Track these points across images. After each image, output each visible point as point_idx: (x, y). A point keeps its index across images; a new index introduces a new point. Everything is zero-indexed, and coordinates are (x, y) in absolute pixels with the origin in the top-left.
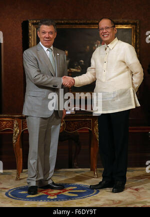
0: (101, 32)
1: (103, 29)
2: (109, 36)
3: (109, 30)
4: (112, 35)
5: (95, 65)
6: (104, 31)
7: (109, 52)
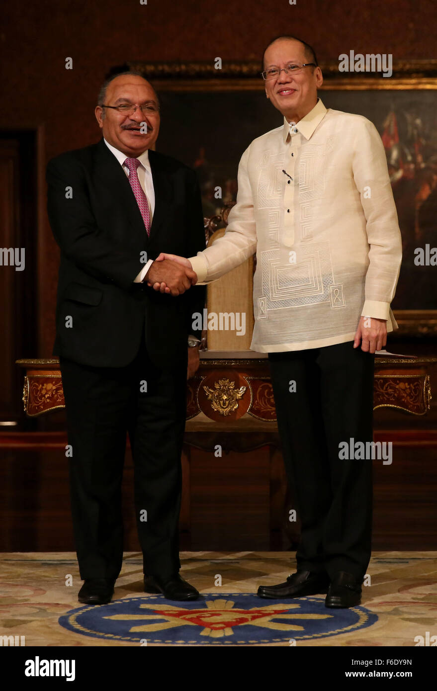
0: (271, 80)
1: (277, 71)
2: (298, 94)
3: (298, 76)
4: (305, 88)
5: (253, 193)
6: (283, 77)
7: (299, 149)
